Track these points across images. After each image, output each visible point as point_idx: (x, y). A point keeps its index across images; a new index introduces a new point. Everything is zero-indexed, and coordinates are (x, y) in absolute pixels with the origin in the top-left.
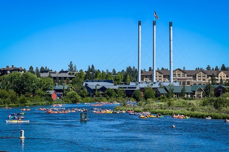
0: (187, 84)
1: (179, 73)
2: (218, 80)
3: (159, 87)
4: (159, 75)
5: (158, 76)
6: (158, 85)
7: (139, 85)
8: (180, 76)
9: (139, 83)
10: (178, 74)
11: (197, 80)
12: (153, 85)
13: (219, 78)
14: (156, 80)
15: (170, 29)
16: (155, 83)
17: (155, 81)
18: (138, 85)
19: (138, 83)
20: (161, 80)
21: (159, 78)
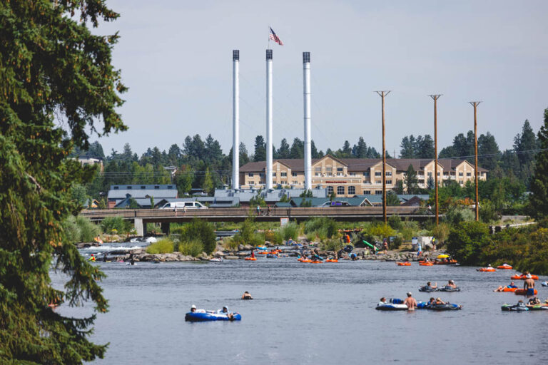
0: (349, 193)
1: (329, 166)
2: (422, 181)
3: (279, 199)
4: (281, 169)
5: (278, 175)
6: (277, 194)
7: (235, 195)
8: (330, 174)
9: (236, 190)
10: (327, 169)
11: (372, 181)
12: (266, 195)
13: (426, 177)
14: (274, 182)
15: (305, 69)
16: (271, 191)
17: (271, 186)
18: (233, 195)
19: (233, 191)
20: (286, 183)
21: (283, 177)
